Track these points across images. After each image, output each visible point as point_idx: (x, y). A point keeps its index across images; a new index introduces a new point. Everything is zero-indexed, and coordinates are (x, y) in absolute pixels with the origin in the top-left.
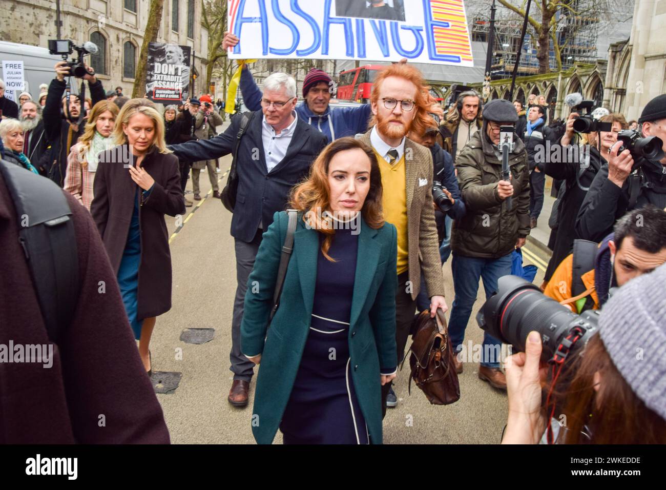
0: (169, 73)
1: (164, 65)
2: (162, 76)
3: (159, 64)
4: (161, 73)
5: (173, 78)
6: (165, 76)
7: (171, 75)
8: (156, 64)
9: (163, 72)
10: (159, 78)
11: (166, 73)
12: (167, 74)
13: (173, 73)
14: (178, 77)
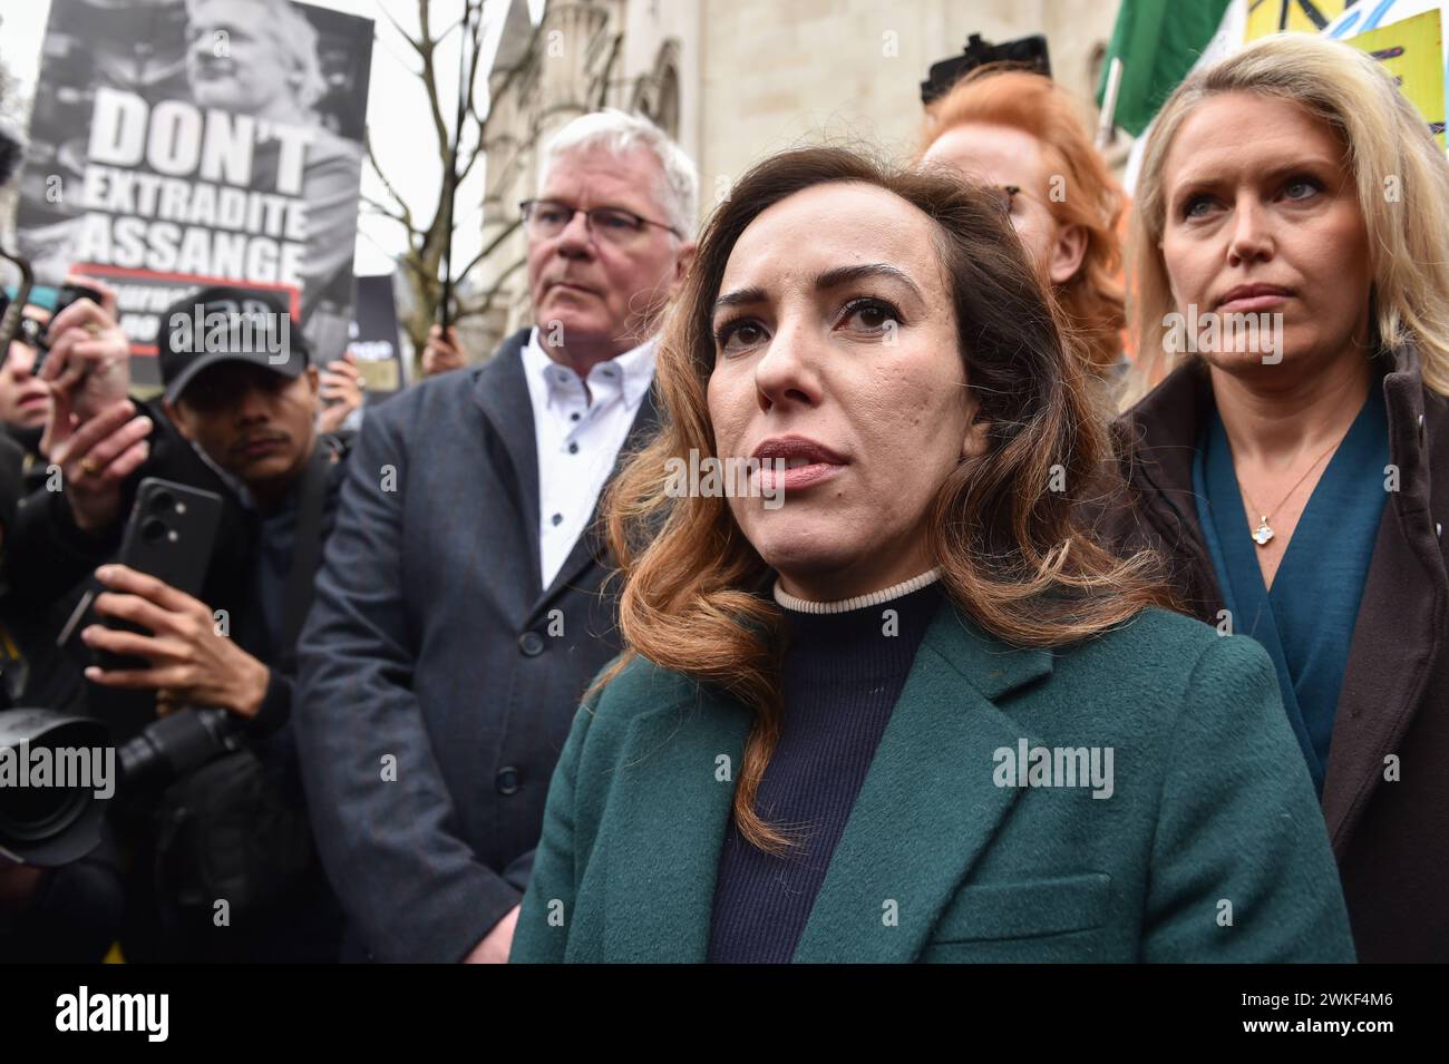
0: (211, 170)
1: (168, 111)
2: (149, 183)
3: (135, 106)
4: (144, 166)
5: (238, 209)
6: (175, 194)
7: (221, 184)
8: (108, 103)
9: (159, 158)
10: (120, 196)
11: (185, 162)
12: (193, 178)
13: (240, 172)
14: (276, 205)
